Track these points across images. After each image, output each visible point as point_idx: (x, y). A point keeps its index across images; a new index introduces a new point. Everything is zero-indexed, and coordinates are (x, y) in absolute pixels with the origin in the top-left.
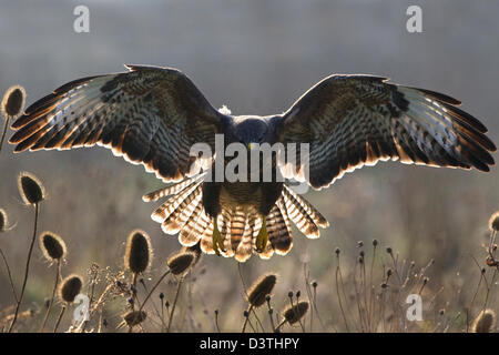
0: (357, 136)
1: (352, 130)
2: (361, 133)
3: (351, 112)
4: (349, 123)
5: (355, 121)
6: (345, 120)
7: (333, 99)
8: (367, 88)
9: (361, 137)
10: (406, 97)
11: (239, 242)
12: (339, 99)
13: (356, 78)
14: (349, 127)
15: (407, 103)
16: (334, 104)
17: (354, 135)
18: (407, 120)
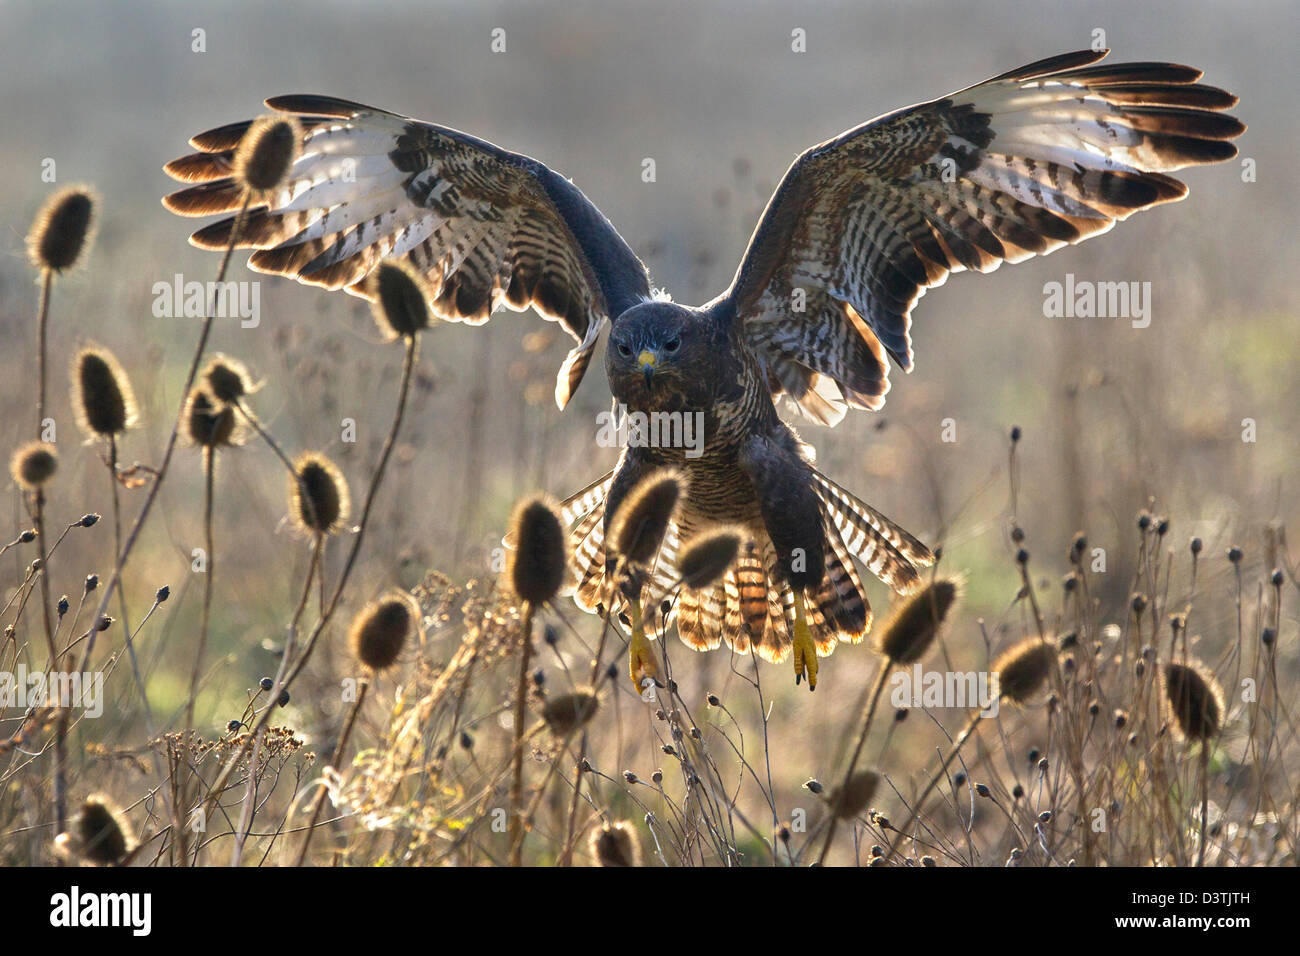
0: (887, 242)
1: (871, 236)
2: (894, 234)
3: (858, 204)
4: (862, 227)
5: (872, 215)
6: (851, 225)
7: (816, 200)
8: (886, 138)
9: (897, 240)
10: (979, 108)
11: (762, 616)
12: (828, 195)
13: (860, 132)
14: (864, 236)
15: (984, 118)
16: (821, 207)
17: (879, 245)
18: (998, 160)
